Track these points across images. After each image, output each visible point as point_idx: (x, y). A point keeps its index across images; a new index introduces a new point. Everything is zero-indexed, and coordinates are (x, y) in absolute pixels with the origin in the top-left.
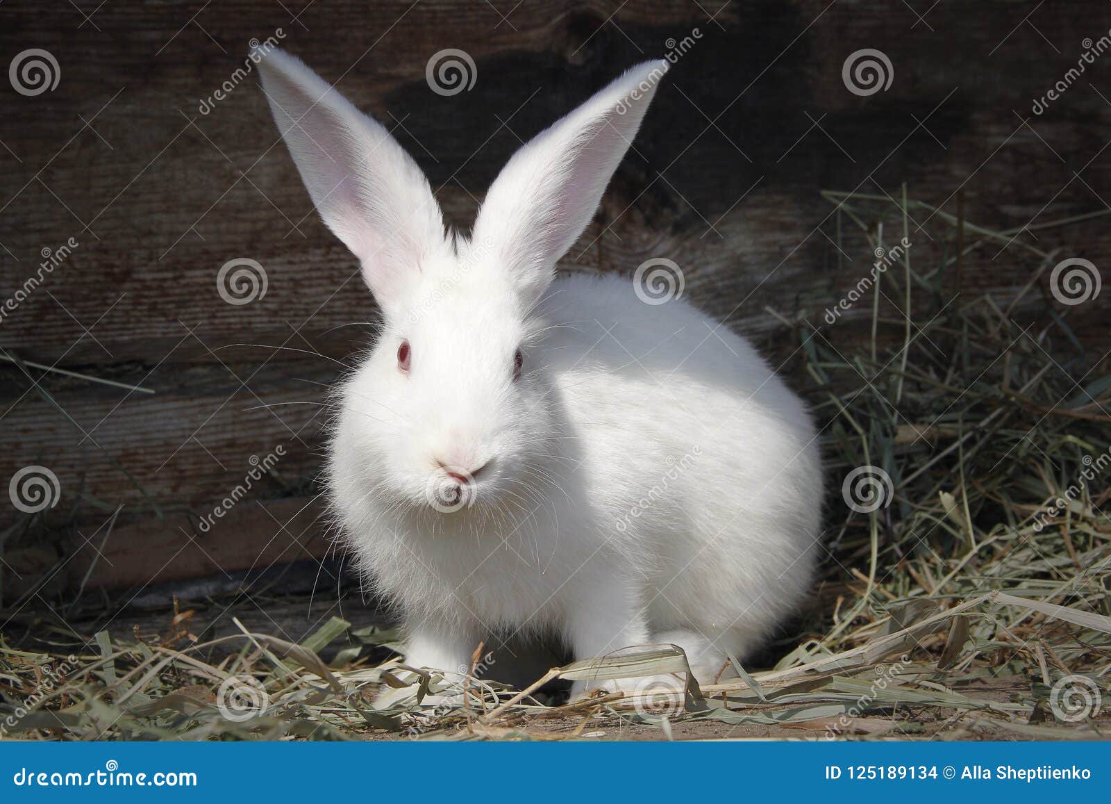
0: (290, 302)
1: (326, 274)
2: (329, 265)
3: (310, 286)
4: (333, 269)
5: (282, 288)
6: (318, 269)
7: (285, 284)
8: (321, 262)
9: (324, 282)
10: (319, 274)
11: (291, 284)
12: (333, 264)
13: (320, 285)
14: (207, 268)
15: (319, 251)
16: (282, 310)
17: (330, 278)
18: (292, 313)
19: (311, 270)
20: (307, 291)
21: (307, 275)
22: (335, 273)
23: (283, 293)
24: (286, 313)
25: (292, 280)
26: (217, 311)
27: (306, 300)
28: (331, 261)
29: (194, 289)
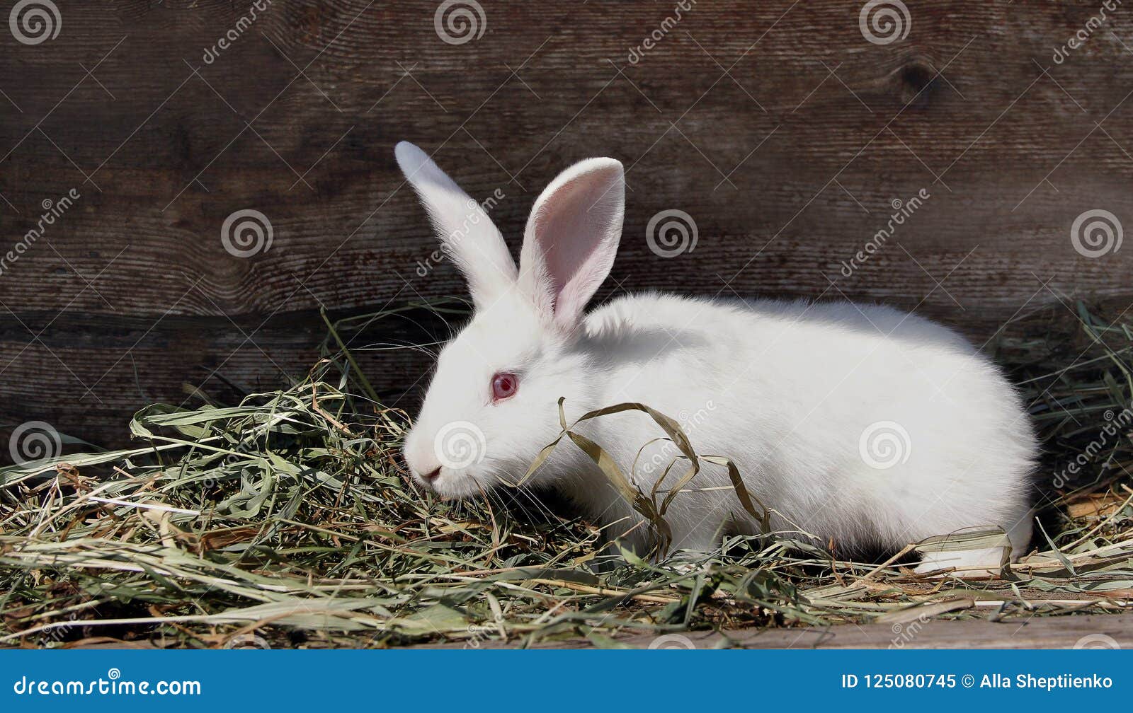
0: (694, 276)
1: (720, 255)
2: (723, 249)
3: (708, 264)
4: (725, 251)
5: (688, 265)
6: (716, 252)
7: (690, 262)
8: (717, 246)
9: (719, 261)
10: (715, 255)
11: (695, 262)
12: (726, 249)
13: (715, 263)
14: (635, 250)
15: (715, 239)
16: (687, 281)
17: (723, 258)
18: (694, 283)
19: (709, 252)
20: (706, 267)
21: (706, 255)
22: (727, 254)
23: (689, 268)
24: (690, 283)
25: (695, 259)
26: (641, 281)
27: (705, 274)
28: (723, 246)
29: (626, 265)
